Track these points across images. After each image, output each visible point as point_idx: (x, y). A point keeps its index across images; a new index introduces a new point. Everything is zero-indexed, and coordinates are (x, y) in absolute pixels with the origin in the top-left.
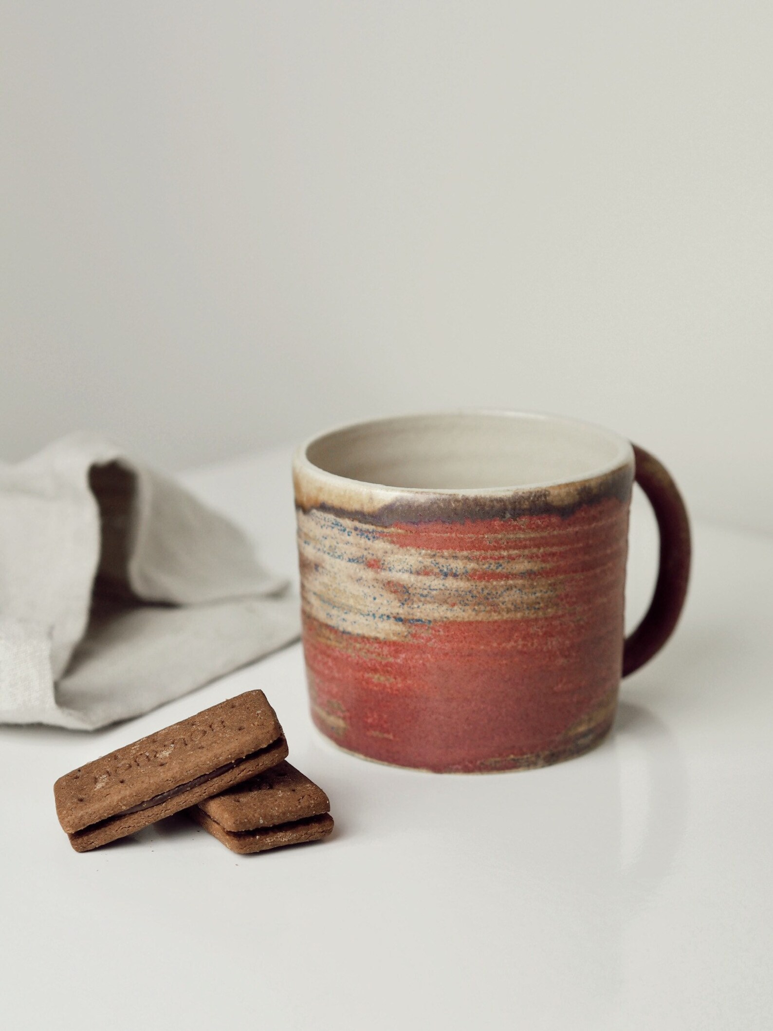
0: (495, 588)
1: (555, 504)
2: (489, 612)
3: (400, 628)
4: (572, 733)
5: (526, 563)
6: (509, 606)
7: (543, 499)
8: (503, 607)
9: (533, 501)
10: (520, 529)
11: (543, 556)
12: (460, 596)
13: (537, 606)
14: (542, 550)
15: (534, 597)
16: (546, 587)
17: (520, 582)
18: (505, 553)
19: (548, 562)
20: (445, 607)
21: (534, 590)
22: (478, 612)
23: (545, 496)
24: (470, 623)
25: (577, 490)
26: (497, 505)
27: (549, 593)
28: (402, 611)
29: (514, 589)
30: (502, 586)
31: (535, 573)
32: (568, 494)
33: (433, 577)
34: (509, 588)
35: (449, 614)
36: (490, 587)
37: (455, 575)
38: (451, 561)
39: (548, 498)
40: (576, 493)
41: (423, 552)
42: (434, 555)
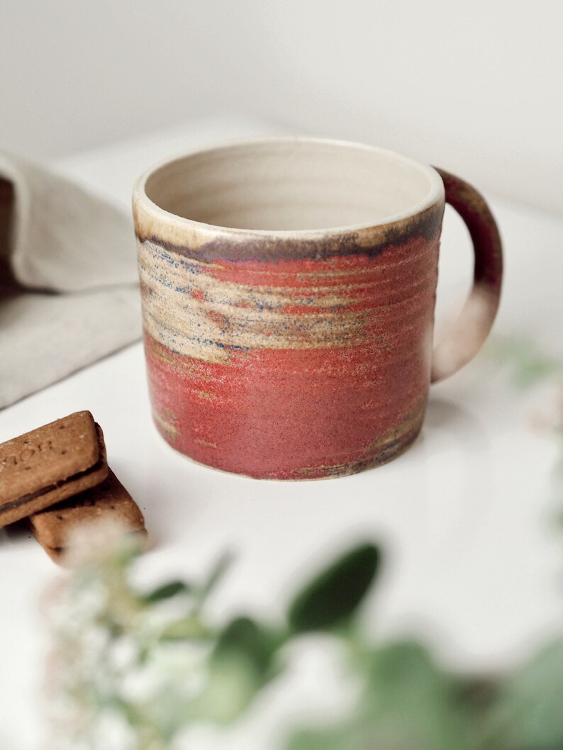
0: (306, 320)
1: (363, 245)
2: (302, 341)
3: (221, 352)
4: (379, 445)
5: (335, 299)
6: (320, 336)
7: (352, 241)
8: (314, 337)
9: (342, 244)
10: (330, 268)
11: (351, 292)
12: (274, 327)
13: (346, 337)
14: (350, 287)
15: (342, 328)
16: (354, 320)
17: (330, 315)
18: (316, 290)
19: (356, 297)
20: (261, 336)
21: (343, 323)
22: (291, 342)
23: (353, 238)
24: (284, 351)
25: (384, 232)
26: (309, 247)
27: (357, 324)
28: (224, 338)
29: (325, 322)
30: (313, 319)
31: (344, 307)
32: (376, 236)
33: (250, 309)
34: (319, 321)
35: (265, 343)
36: (302, 320)
37: (270, 308)
38: (266, 296)
39: (356, 240)
40: (383, 235)
41: (241, 287)
42: (251, 291)
